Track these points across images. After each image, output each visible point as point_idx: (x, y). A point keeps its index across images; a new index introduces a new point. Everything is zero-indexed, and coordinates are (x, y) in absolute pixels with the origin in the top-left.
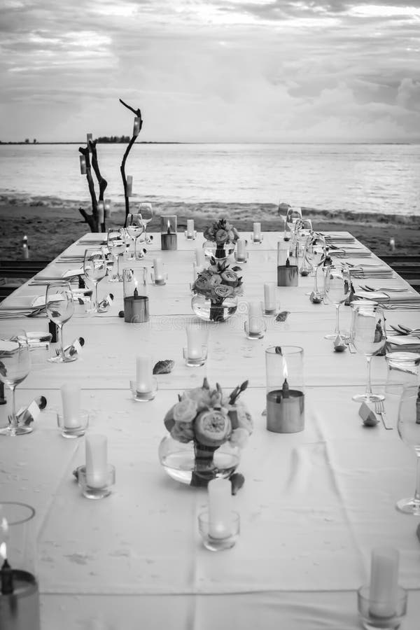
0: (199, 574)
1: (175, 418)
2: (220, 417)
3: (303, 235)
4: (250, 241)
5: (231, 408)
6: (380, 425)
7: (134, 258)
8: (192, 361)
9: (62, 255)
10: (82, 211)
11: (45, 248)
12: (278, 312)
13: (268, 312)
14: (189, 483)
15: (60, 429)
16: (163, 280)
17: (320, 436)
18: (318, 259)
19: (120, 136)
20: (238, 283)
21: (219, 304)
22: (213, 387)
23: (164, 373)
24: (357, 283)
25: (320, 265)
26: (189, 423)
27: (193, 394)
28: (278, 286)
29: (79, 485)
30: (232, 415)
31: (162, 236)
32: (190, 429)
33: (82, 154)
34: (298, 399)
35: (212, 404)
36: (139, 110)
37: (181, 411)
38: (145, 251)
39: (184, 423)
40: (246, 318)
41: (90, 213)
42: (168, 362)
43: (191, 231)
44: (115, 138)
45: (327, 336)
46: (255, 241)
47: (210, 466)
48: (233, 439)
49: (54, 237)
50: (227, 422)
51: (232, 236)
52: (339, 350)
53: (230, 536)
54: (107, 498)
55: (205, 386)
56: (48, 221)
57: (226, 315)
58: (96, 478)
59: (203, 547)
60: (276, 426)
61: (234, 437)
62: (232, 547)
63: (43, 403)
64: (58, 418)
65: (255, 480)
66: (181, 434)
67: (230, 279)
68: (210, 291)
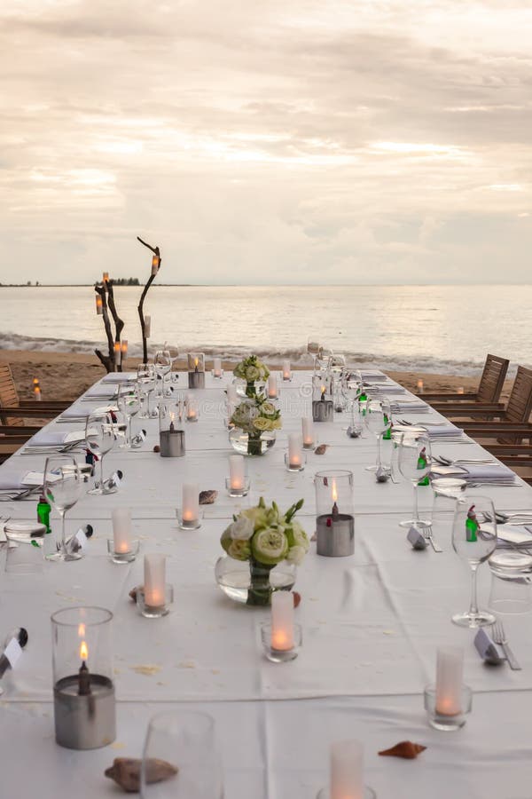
0: (266, 682)
1: (233, 536)
2: (276, 536)
3: (335, 372)
4: (280, 379)
5: (287, 526)
6: (429, 547)
7: (162, 396)
8: (235, 491)
9: (86, 393)
10: (98, 353)
11: (57, 392)
12: (316, 446)
13: (307, 446)
14: (245, 601)
15: (110, 554)
16: (195, 417)
17: (371, 559)
18: (353, 394)
19: (127, 278)
20: (276, 416)
21: (257, 437)
22: (269, 505)
23: (208, 503)
24: (394, 418)
25: (356, 399)
26: (246, 541)
27: (250, 513)
28: (314, 421)
29: (138, 604)
30: (288, 533)
31: (189, 374)
32: (247, 547)
33: (97, 294)
34: (347, 522)
35: (268, 523)
36: (157, 249)
37: (238, 529)
38: (172, 389)
39: (242, 542)
40: (287, 451)
41: (106, 354)
42: (212, 492)
43: (218, 370)
44: (123, 280)
45: (369, 468)
46: (285, 379)
47: (266, 584)
48: (290, 557)
49: (66, 380)
50: (284, 539)
51: (263, 374)
52: (382, 480)
53: (293, 647)
54: (166, 617)
55: (261, 505)
56: (57, 366)
57: (264, 448)
58: (155, 597)
59: (266, 659)
60: (326, 549)
61: (291, 555)
62: (293, 659)
63: (89, 532)
64: (109, 544)
65: (311, 599)
66: (238, 552)
67: (268, 412)
68: (248, 424)
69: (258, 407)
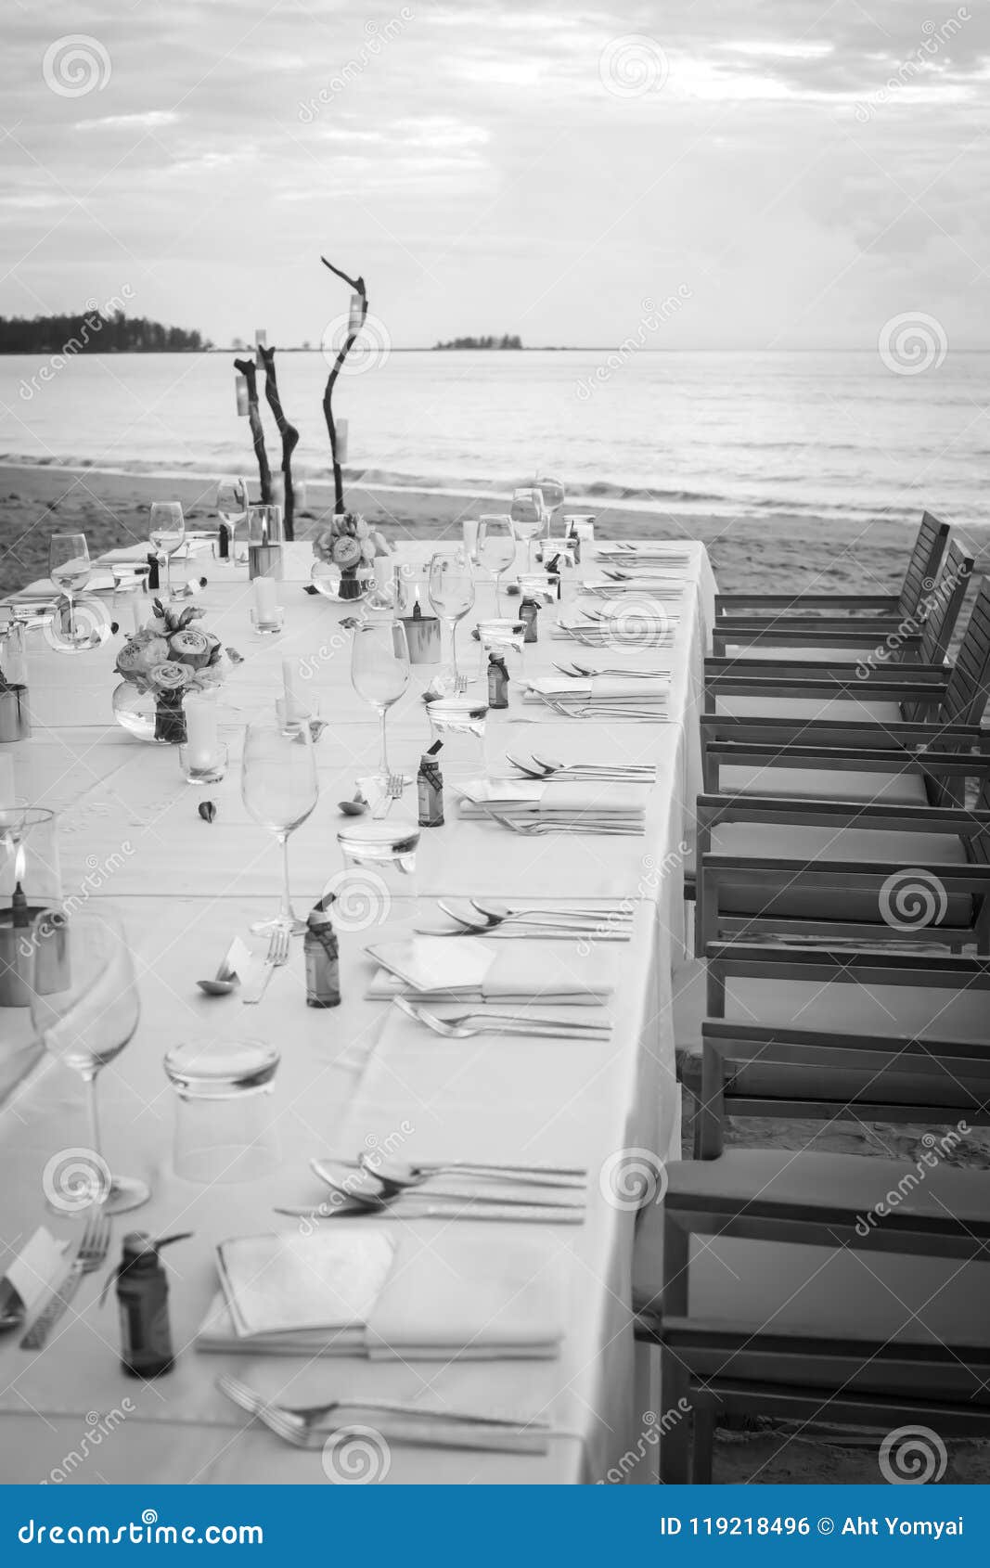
6: (237, 995)
19: (499, 334)
20: (210, 658)
21: (175, 704)
31: (250, 548)
33: (238, 374)
36: (361, 280)
51: (372, 551)
67: (189, 649)
68: (143, 675)
69: (168, 638)
